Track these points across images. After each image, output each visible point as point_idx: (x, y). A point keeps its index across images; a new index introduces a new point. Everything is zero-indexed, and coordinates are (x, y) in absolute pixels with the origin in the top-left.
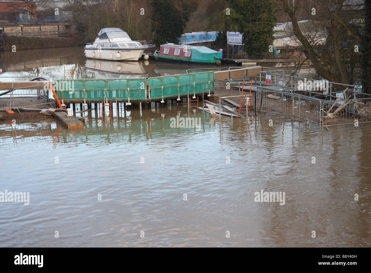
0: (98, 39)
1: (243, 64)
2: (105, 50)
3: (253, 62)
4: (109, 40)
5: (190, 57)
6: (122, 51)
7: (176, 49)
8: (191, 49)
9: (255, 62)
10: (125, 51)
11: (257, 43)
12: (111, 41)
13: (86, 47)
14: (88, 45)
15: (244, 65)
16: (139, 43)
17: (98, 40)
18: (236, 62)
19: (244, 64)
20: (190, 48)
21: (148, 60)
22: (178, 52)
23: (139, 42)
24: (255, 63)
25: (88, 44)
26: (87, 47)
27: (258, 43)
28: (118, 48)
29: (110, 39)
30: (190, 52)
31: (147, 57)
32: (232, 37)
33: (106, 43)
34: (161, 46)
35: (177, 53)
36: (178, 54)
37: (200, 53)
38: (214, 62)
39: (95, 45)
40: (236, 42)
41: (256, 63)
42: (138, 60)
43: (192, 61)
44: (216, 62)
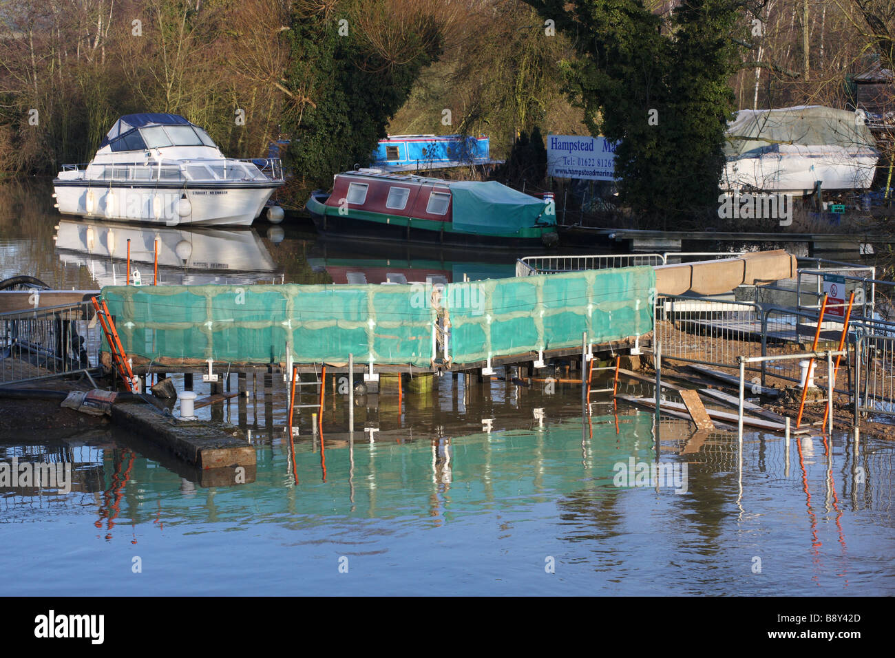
0: (108, 148)
1: (637, 244)
2: (134, 187)
3: (670, 238)
4: (149, 155)
5: (449, 216)
6: (199, 193)
7: (392, 189)
8: (450, 191)
9: (677, 240)
10: (208, 191)
12: (155, 156)
13: (59, 176)
14: (67, 169)
15: (640, 248)
16: (252, 164)
17: (105, 155)
18: (613, 236)
19: (639, 245)
20: (448, 186)
21: (280, 224)
22: (399, 197)
23: (250, 162)
24: (678, 244)
25: (68, 166)
26: (63, 176)
28: (183, 180)
29: (153, 152)
30: (447, 199)
31: (276, 214)
32: (565, 153)
33: (138, 164)
34: (335, 176)
35: (397, 203)
36: (403, 206)
37: (485, 203)
38: (536, 233)
39: (93, 171)
40: (581, 168)
41: (680, 242)
42: (250, 224)
43: (456, 229)
44: (542, 234)
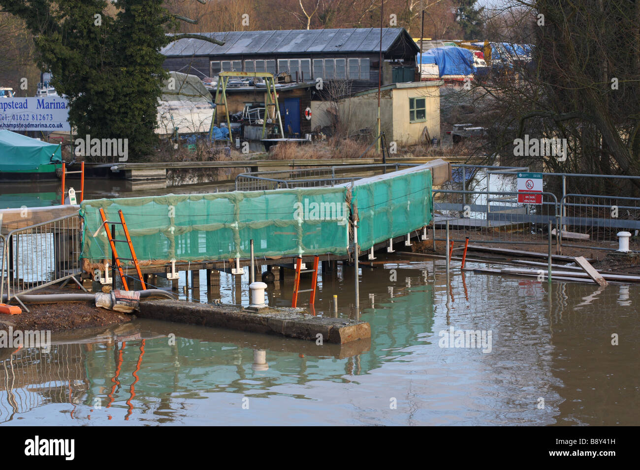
1: (134, 173)
3: (158, 167)
11: (124, 122)
27: (128, 120)
38: (52, 169)
41: (165, 171)
44: (56, 170)
